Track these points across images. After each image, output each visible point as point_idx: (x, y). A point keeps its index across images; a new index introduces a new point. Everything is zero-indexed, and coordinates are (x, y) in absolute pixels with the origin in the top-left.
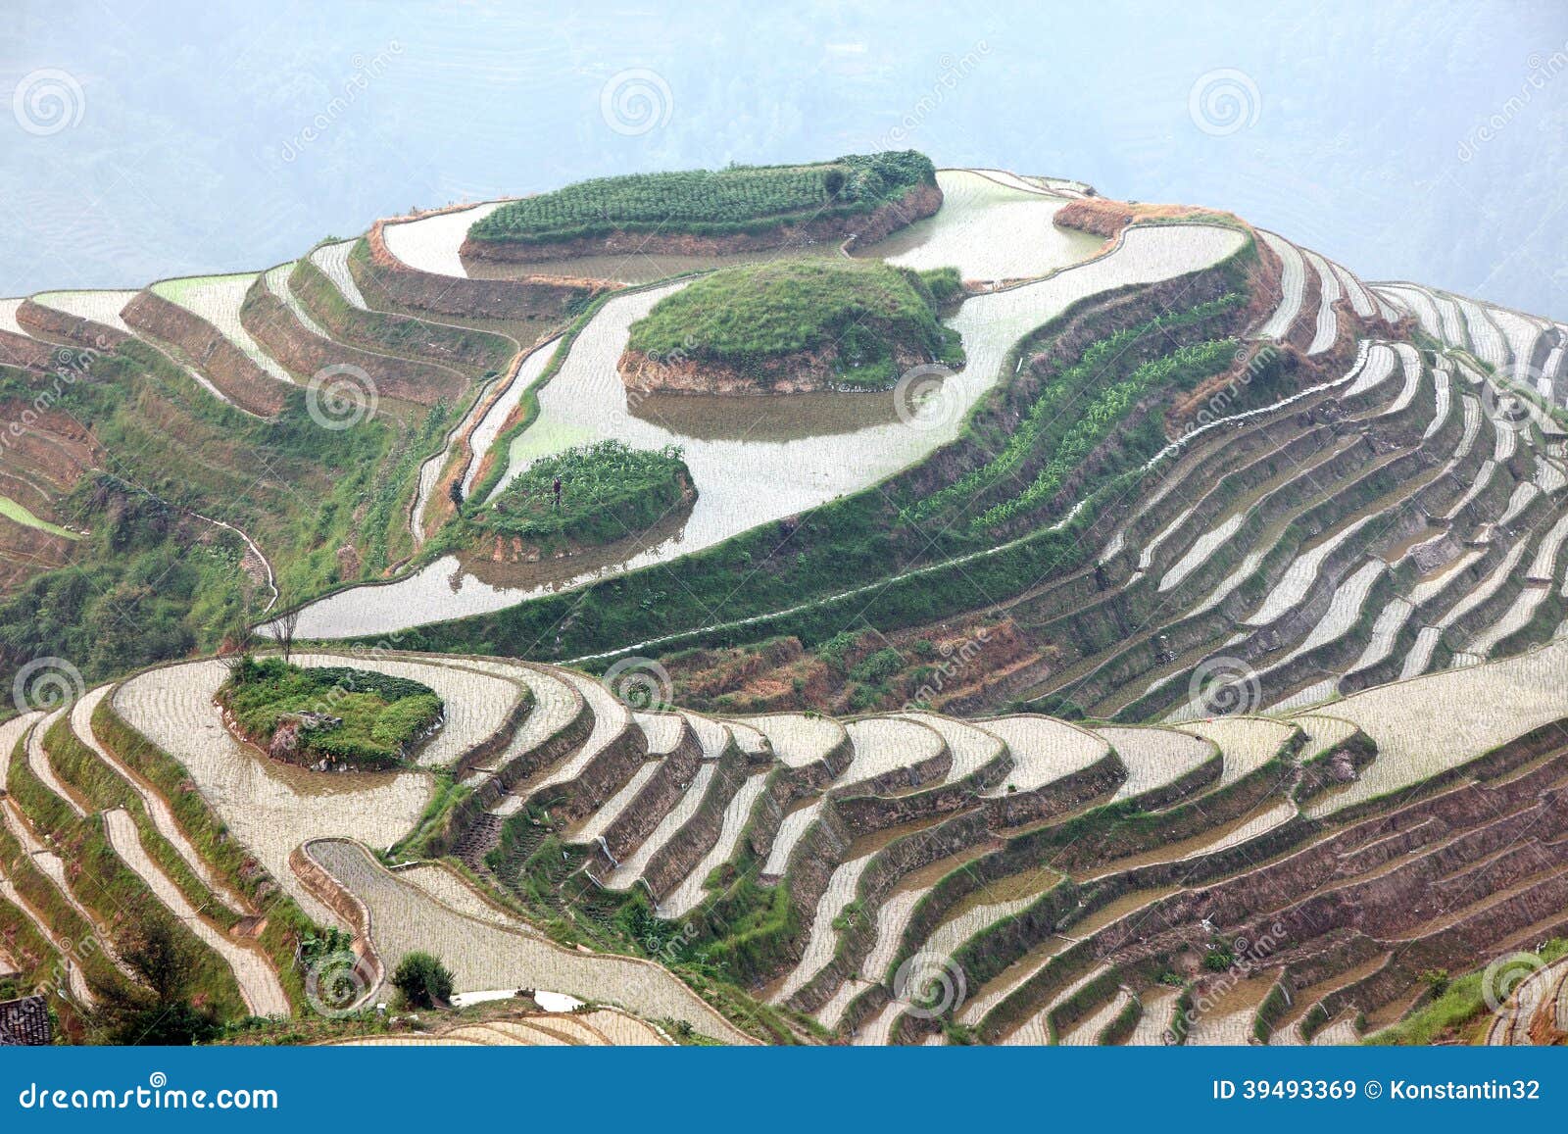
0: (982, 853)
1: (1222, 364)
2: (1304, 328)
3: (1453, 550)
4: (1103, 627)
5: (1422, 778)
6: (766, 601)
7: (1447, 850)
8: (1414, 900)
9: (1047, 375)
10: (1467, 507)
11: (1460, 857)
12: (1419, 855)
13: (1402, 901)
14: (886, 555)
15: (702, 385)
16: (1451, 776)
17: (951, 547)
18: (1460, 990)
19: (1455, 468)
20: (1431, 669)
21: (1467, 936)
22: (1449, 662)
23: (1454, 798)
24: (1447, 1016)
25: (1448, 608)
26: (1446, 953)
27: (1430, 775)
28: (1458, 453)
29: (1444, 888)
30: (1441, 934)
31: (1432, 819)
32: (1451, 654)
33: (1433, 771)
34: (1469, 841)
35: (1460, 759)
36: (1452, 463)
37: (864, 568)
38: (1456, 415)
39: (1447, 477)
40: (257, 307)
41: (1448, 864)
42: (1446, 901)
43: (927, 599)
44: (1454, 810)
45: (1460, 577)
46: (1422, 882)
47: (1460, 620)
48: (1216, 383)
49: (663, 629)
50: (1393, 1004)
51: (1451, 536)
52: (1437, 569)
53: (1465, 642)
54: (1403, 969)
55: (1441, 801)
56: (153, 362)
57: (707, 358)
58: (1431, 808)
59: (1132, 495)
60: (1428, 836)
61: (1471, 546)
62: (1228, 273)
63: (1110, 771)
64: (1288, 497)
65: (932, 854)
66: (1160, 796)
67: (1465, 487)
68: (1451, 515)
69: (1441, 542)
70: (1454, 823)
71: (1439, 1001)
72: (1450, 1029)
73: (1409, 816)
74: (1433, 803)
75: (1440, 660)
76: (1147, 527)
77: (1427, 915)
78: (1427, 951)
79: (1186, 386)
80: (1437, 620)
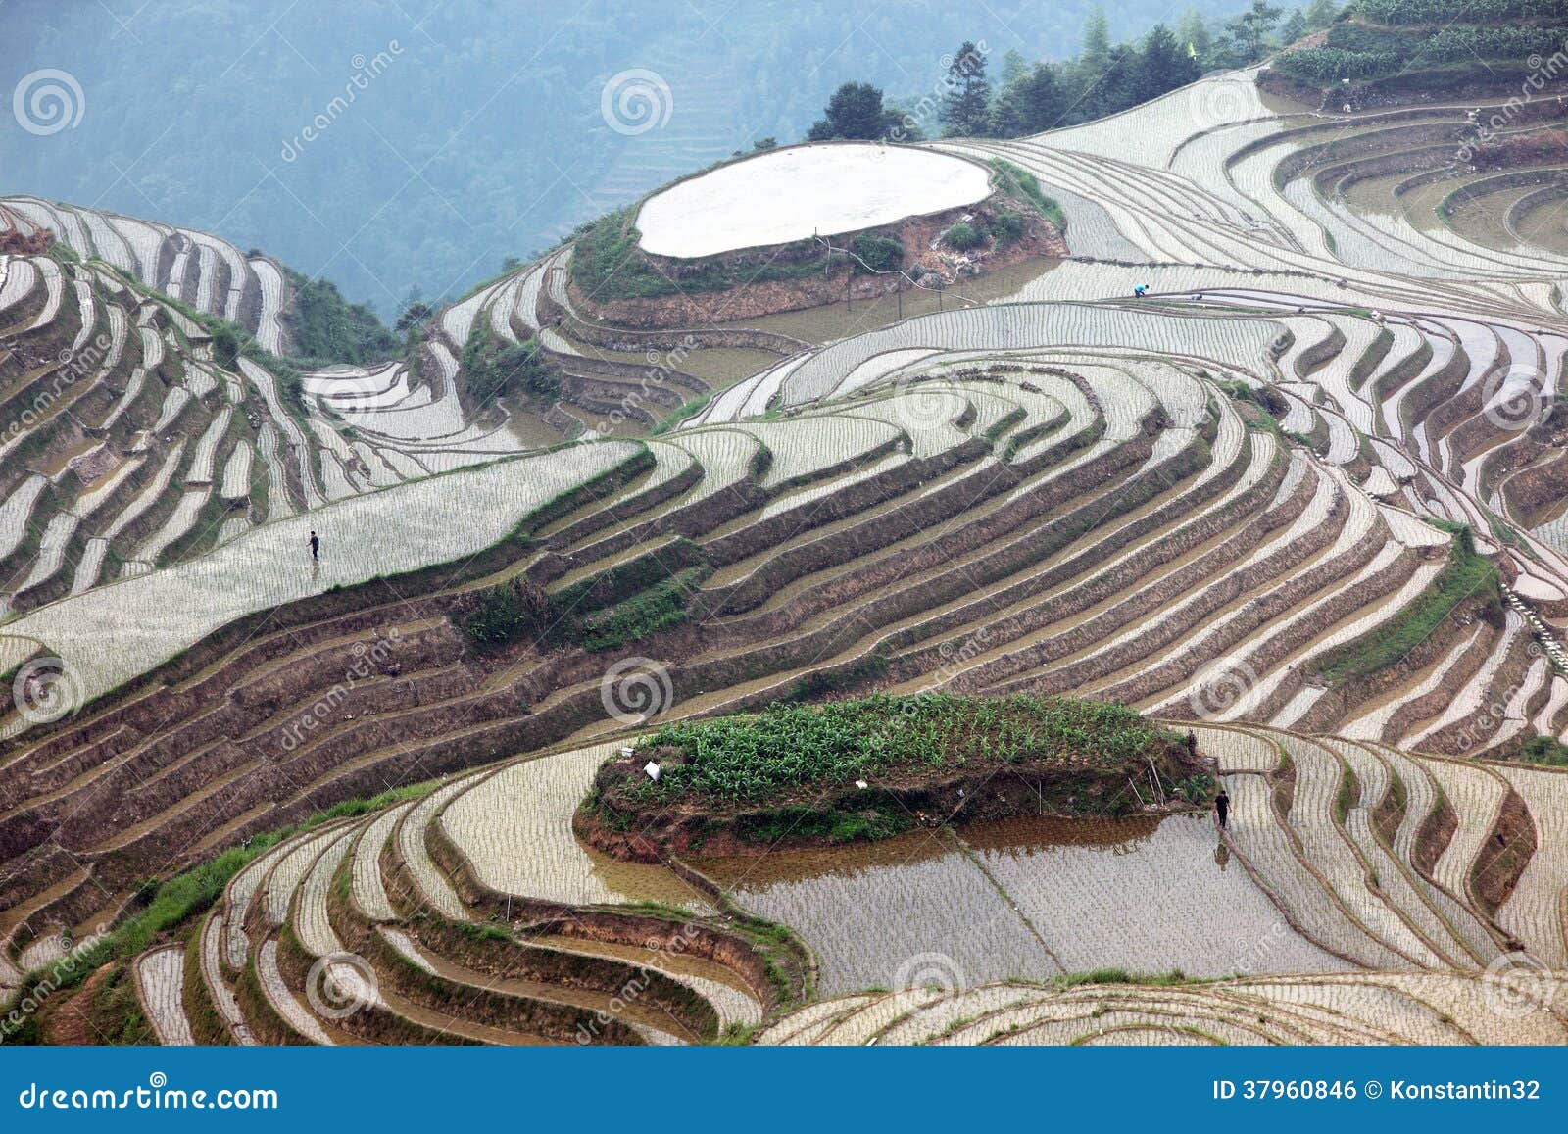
3: (113, 460)
5: (110, 688)
7: (141, 758)
8: (111, 808)
10: (122, 416)
11: (154, 763)
12: (115, 764)
13: (99, 811)
16: (140, 682)
18: (170, 894)
19: (107, 378)
20: (101, 581)
21: (166, 840)
22: (118, 572)
23: (143, 705)
24: (160, 921)
25: (113, 517)
26: (147, 860)
27: (117, 684)
28: (107, 363)
29: (140, 796)
30: (141, 841)
31: (123, 727)
32: (120, 563)
33: (120, 680)
34: (162, 746)
35: (145, 666)
36: (103, 374)
38: (102, 326)
39: (100, 387)
41: (143, 770)
42: (143, 807)
44: (144, 717)
45: (122, 486)
46: (117, 792)
47: (124, 531)
50: (97, 915)
51: (108, 446)
52: (98, 480)
53: (132, 550)
54: (105, 880)
55: (131, 709)
58: (121, 718)
60: (121, 745)
61: (129, 454)
67: (118, 396)
68: (107, 425)
69: (101, 452)
70: (144, 730)
71: (151, 907)
72: (164, 934)
73: (100, 728)
74: (123, 712)
75: (110, 571)
77: (124, 824)
78: (128, 859)
80: (104, 530)
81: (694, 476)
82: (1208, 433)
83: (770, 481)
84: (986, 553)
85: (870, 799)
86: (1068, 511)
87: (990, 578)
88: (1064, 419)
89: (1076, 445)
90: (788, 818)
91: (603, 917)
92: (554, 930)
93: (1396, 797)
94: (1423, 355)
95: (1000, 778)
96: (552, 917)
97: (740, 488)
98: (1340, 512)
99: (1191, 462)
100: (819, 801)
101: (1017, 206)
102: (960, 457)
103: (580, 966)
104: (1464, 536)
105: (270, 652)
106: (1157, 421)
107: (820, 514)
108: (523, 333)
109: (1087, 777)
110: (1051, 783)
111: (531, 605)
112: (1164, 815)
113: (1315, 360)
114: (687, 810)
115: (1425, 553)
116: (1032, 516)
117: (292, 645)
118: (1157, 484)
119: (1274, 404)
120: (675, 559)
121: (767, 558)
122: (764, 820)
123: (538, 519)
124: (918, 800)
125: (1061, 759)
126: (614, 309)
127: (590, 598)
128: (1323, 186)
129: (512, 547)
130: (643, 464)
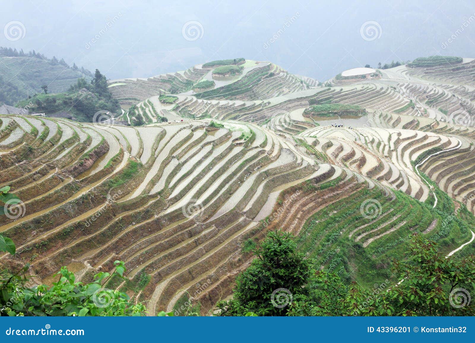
0: (231, 112)
1: (267, 74)
2: (275, 71)
4: (253, 96)
5: (275, 105)
6: (220, 94)
9: (250, 75)
10: (289, 86)
14: (232, 90)
15: (218, 76)
17: (239, 89)
20: (277, 96)
28: (289, 82)
37: (230, 91)
38: (289, 79)
40: (185, 73)
43: (236, 93)
48: (266, 76)
49: (210, 96)
56: (176, 78)
57: (219, 73)
59: (257, 85)
62: (268, 66)
63: (244, 105)
64: (273, 85)
65: (226, 112)
66: (249, 107)
73: (273, 108)
76: (258, 88)
79: (264, 76)
81: (334, 90)
82: (387, 90)
83: (342, 91)
84: (362, 99)
85: (331, 113)
86: (371, 96)
87: (362, 101)
88: (372, 88)
89: (373, 90)
90: (322, 114)
91: (302, 122)
92: (297, 123)
93: (387, 116)
94: (412, 86)
95: (344, 112)
96: (298, 122)
97: (338, 92)
98: (399, 98)
99: (385, 92)
100: (326, 113)
101: (377, 73)
102: (361, 90)
103: (299, 127)
104: (411, 101)
105: (290, 103)
106: (382, 89)
107: (346, 95)
108: (330, 83)
109: (353, 112)
110: (350, 112)
111: (316, 101)
112: (361, 116)
113: (401, 86)
114: (312, 113)
115: (407, 102)
116: (367, 96)
117: (293, 103)
118: (381, 94)
119: (395, 89)
120: (331, 98)
121: (340, 98)
122: (320, 114)
123: (318, 93)
124: (336, 113)
125: (351, 110)
126: (338, 81)
127: (322, 100)
128: (410, 75)
129: (315, 95)
130: (329, 89)
